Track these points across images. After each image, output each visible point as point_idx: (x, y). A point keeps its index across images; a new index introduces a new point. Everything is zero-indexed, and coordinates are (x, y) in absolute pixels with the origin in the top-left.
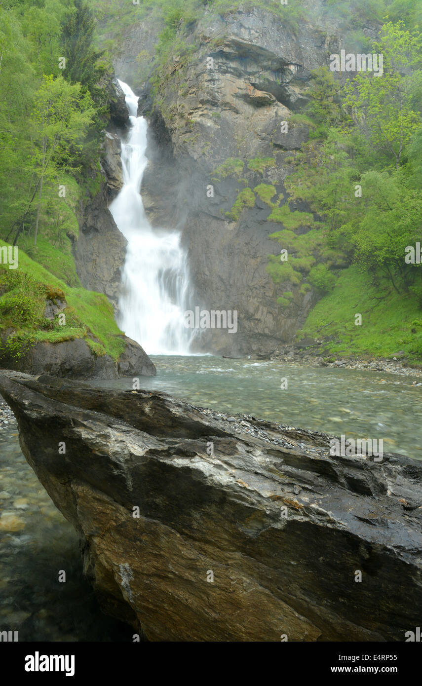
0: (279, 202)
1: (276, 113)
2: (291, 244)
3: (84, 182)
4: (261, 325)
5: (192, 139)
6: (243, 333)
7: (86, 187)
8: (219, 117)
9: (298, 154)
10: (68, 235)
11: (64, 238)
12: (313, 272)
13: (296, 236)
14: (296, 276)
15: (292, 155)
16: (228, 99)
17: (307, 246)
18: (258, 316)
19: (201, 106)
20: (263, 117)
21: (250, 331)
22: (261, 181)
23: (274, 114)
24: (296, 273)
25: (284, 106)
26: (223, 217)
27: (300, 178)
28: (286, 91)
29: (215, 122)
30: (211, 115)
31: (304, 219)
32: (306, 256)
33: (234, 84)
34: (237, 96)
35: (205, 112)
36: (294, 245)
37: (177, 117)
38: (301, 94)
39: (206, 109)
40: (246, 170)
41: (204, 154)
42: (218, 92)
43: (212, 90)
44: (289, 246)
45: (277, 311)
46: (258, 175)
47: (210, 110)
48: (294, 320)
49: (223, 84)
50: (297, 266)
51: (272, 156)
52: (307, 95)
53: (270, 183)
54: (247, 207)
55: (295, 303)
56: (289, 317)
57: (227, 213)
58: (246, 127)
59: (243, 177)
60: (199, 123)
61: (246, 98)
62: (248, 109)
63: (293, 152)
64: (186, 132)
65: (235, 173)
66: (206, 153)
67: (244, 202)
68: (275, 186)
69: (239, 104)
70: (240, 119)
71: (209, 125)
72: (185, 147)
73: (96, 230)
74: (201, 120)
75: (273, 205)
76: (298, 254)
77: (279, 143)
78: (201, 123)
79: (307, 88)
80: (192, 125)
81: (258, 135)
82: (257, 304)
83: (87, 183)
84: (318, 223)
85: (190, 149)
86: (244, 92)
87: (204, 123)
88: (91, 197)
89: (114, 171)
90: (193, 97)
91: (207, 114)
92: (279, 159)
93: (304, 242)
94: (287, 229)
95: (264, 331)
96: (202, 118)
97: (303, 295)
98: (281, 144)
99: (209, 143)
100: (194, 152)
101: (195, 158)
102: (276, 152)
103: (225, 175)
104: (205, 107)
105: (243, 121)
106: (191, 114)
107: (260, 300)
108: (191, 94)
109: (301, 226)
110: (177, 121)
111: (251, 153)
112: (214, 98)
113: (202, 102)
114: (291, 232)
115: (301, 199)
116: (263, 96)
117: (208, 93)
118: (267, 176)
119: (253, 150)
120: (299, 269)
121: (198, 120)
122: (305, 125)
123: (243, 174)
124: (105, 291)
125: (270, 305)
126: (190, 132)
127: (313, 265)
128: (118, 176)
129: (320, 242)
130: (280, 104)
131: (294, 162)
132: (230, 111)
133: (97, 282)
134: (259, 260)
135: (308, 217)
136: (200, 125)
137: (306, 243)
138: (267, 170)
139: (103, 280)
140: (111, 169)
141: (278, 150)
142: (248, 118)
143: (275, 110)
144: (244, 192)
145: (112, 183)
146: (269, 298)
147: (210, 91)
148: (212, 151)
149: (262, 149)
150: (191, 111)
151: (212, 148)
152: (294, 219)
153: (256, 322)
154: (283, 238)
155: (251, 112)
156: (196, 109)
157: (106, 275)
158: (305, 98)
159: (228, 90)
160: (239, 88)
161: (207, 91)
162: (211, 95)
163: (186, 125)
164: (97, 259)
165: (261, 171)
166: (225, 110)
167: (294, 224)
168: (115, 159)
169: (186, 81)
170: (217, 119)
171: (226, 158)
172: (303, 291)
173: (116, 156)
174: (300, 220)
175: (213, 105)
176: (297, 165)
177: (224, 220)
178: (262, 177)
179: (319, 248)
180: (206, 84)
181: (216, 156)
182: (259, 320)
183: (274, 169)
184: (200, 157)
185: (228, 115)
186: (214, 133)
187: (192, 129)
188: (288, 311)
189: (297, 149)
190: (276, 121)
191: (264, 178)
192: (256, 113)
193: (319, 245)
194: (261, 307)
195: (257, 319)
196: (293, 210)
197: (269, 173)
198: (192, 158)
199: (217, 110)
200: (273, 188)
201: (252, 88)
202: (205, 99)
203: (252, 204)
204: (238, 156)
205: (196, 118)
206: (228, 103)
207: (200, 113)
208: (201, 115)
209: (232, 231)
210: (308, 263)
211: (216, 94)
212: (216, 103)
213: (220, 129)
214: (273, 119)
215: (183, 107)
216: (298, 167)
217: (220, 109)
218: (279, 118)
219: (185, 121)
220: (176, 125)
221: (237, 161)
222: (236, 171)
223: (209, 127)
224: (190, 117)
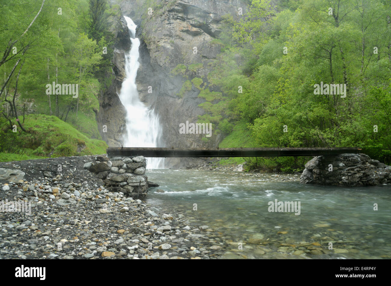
0: (204, 87)
1: (204, 39)
2: (209, 109)
3: (103, 80)
5: (159, 55)
7: (104, 83)
8: (173, 43)
9: (215, 61)
10: (94, 110)
11: (91, 112)
12: (221, 123)
13: (212, 104)
14: (212, 126)
15: (212, 61)
16: (178, 33)
17: (218, 110)
19: (164, 37)
20: (197, 41)
22: (195, 76)
23: (203, 40)
25: (208, 35)
26: (175, 96)
27: (216, 73)
28: (209, 27)
29: (171, 46)
30: (169, 42)
31: (217, 96)
32: (217, 115)
33: (181, 25)
34: (183, 31)
35: (166, 40)
36: (211, 110)
37: (152, 43)
38: (217, 28)
39: (167, 39)
40: (187, 71)
41: (165, 63)
42: (173, 30)
43: (169, 29)
44: (208, 110)
45: (201, 144)
46: (194, 73)
47: (169, 39)
49: (175, 25)
50: (212, 120)
51: (201, 62)
52: (220, 29)
53: (200, 77)
54: (187, 90)
55: (211, 140)
56: (208, 147)
57: (177, 94)
58: (188, 47)
59: (186, 75)
60: (163, 46)
61: (187, 32)
62: (189, 37)
64: (156, 51)
67: (186, 88)
68: (202, 78)
69: (184, 35)
70: (185, 43)
71: (168, 47)
72: (156, 60)
73: (110, 105)
74: (164, 45)
75: (200, 88)
76: (213, 115)
77: (204, 55)
78: (164, 46)
79: (220, 25)
80: (159, 48)
82: (192, 141)
83: (104, 81)
84: (224, 97)
85: (158, 61)
86: (186, 29)
87: (166, 46)
88: (107, 88)
89: (121, 71)
90: (160, 33)
91: (167, 42)
92: (205, 64)
93: (216, 108)
94: (208, 102)
97: (216, 136)
98: (206, 56)
99: (168, 57)
100: (161, 62)
101: (161, 65)
102: (204, 60)
103: (176, 73)
105: (187, 44)
106: (159, 41)
107: (193, 139)
108: (159, 31)
109: (215, 99)
110: (152, 45)
111: (190, 61)
112: (171, 32)
113: (165, 35)
114: (210, 103)
115: (215, 85)
116: (197, 30)
117: (167, 30)
118: (198, 73)
119: (191, 59)
120: (213, 122)
121: (163, 44)
122: (219, 45)
123: (186, 73)
124: (114, 137)
125: (198, 142)
126: (159, 51)
127: (222, 120)
128: (123, 74)
129: (225, 107)
130: (206, 34)
131: (213, 65)
132: (179, 39)
133: (110, 133)
134: (193, 118)
135: (219, 95)
136: (164, 47)
137: (217, 108)
138: (199, 70)
139: (113, 132)
140: (119, 70)
142: (189, 42)
143: (203, 37)
144: (186, 83)
145: (120, 78)
146: (197, 138)
148: (170, 61)
149: (196, 59)
150: (159, 40)
151: (170, 60)
152: (211, 96)
154: (205, 106)
155: (191, 39)
156: (162, 39)
157: (115, 129)
158: (219, 30)
159: (178, 29)
160: (184, 27)
162: (169, 31)
164: (110, 120)
165: (195, 71)
166: (177, 39)
167: (211, 99)
168: (121, 64)
169: (156, 24)
170: (172, 44)
171: (177, 65)
173: (122, 62)
174: (215, 96)
175: (170, 37)
176: (214, 66)
177: (175, 98)
178: (196, 74)
179: (224, 110)
180: (166, 25)
181: (172, 64)
183: (202, 69)
184: (164, 65)
185: (178, 42)
186: (171, 52)
187: (159, 50)
188: (208, 144)
189: (215, 58)
190: (203, 43)
191: (197, 75)
192: (194, 39)
193: (224, 109)
194: (193, 143)
196: (211, 91)
197: (200, 72)
198: (160, 65)
199: (172, 39)
200: (201, 80)
201: (191, 27)
202: (166, 34)
203: (190, 89)
204: (183, 63)
205: (161, 44)
206: (178, 35)
207: (164, 41)
209: (180, 103)
210: (218, 119)
212: (172, 36)
213: (174, 49)
214: (202, 42)
215: (155, 38)
216: (215, 68)
217: (174, 39)
218: (205, 42)
219: (156, 46)
220: (151, 47)
221: (183, 66)
222: (182, 71)
223: (168, 48)
224: (158, 43)
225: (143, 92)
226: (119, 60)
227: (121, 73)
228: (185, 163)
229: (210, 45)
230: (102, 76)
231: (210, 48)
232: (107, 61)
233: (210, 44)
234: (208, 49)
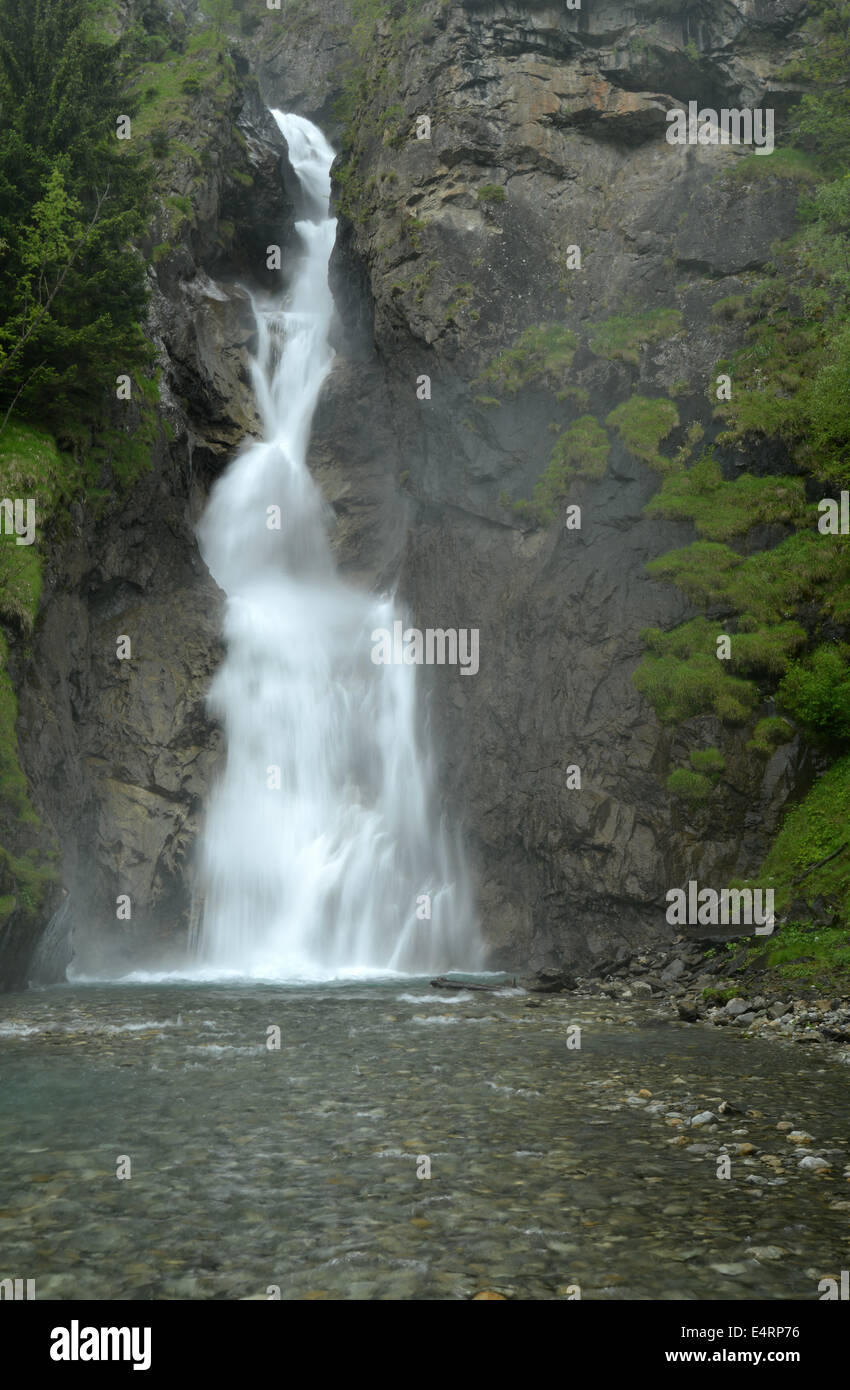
0: (685, 451)
1: (690, 157)
2: (718, 586)
3: (94, 445)
4: (614, 867)
5: (417, 279)
6: (559, 893)
7: (99, 461)
8: (496, 199)
9: (760, 285)
12: (795, 673)
13: (736, 556)
14: (733, 693)
15: (739, 289)
16: (529, 136)
17: (775, 589)
18: (603, 837)
19: (443, 170)
20: (646, 177)
21: (581, 887)
22: (633, 390)
23: (683, 162)
24: (734, 682)
26: (507, 519)
27: (762, 361)
28: (725, 74)
29: (488, 217)
30: (476, 196)
31: (768, 500)
32: (770, 624)
33: (546, 85)
34: (557, 122)
35: (459, 188)
36: (731, 591)
37: (380, 214)
38: (773, 80)
39: (461, 178)
40: (585, 358)
41: (451, 323)
42: (494, 119)
43: (475, 115)
44: (711, 593)
45: (666, 815)
46: (622, 372)
47: (474, 179)
48: (732, 842)
49: (511, 90)
50: (738, 659)
51: (672, 302)
52: (792, 79)
53: (662, 392)
54: (583, 478)
55: (732, 787)
56: (711, 833)
57: (520, 504)
58: (591, 220)
59: (573, 383)
60: (439, 227)
61: (585, 122)
62: (597, 158)
63: (747, 279)
64: (402, 260)
65: (549, 372)
66: (457, 319)
67: (575, 463)
68: (675, 399)
69: (565, 146)
70: (571, 197)
71: (470, 228)
72: (400, 308)
73: (137, 589)
74: (448, 218)
75: (664, 462)
76: (741, 620)
77: (692, 255)
78: (446, 224)
79: (793, 55)
80: (417, 236)
81: (627, 238)
82: (603, 795)
83: (101, 446)
85: (412, 314)
86: (579, 105)
87: (456, 225)
88: (119, 488)
89: (227, 400)
90: (422, 146)
91: (464, 195)
92: (696, 308)
93: (765, 575)
94: (710, 540)
95: (622, 885)
96: (451, 211)
97: (762, 757)
98: (700, 258)
99: (468, 287)
100: (425, 319)
101: (428, 339)
102: (689, 285)
103: (516, 381)
104: (456, 172)
105: (582, 201)
106: (414, 201)
107: (611, 782)
108: (415, 136)
109: (758, 524)
110: (380, 229)
111: (604, 300)
112: (483, 138)
113: (450, 158)
114: (724, 547)
115: (760, 434)
116: (643, 107)
117: (463, 126)
118: (653, 369)
119: (611, 290)
120: (748, 669)
121: (439, 215)
122: (781, 181)
123: (573, 374)
125: (644, 798)
126: (415, 256)
127: (800, 651)
131: (743, 313)
132: (536, 175)
133: (128, 749)
134: (612, 647)
135: (782, 491)
136: (444, 232)
137: (773, 580)
138: (655, 350)
139: (147, 744)
141: (692, 279)
142: (598, 188)
143: (686, 149)
144: (574, 432)
145: (220, 436)
146: (639, 773)
147: (472, 120)
148: (476, 312)
149: (640, 283)
150: (416, 192)
151: (477, 302)
152: (734, 503)
153: (599, 856)
154: (691, 570)
155: (610, 167)
156: (431, 181)
157: (158, 727)
159: (526, 109)
160: (562, 96)
161: (460, 119)
162: (473, 130)
163: (403, 236)
164: (133, 677)
165: (632, 355)
166: (518, 173)
167: (732, 519)
169: (402, 95)
170: (494, 205)
171: (521, 327)
172: (761, 744)
173: (234, 351)
174: (756, 504)
175: (482, 164)
176: (754, 320)
177: (508, 528)
178: (635, 376)
179: (819, 591)
180: (458, 97)
181: (491, 325)
182: (607, 851)
183: (676, 344)
184: (442, 334)
185: (530, 190)
186: (483, 255)
187: (418, 248)
188: (708, 813)
189: (756, 267)
190: (686, 183)
192: (626, 167)
193: (820, 582)
194: (615, 807)
195: (599, 848)
196: (732, 473)
197: (660, 360)
198: (420, 340)
199: (493, 177)
200: (670, 408)
201: (606, 88)
202: (455, 148)
203: (597, 468)
204: (561, 317)
205: (432, 212)
206: (527, 149)
207: (443, 193)
208: (447, 200)
209: (534, 560)
210: (778, 647)
211: (491, 125)
212: (490, 155)
213: (503, 237)
214: (680, 179)
215: (393, 181)
216: (758, 327)
217: (504, 172)
218: (698, 173)
219: (397, 226)
220: (378, 242)
221: (559, 332)
222: (550, 365)
223: (470, 235)
224: (412, 211)
225: (352, 510)
226: (219, 339)
227: (229, 410)
228: (565, 935)
229: (728, 190)
230: (86, 421)
231: (730, 205)
232: (101, 329)
233: (725, 183)
234: (716, 216)
